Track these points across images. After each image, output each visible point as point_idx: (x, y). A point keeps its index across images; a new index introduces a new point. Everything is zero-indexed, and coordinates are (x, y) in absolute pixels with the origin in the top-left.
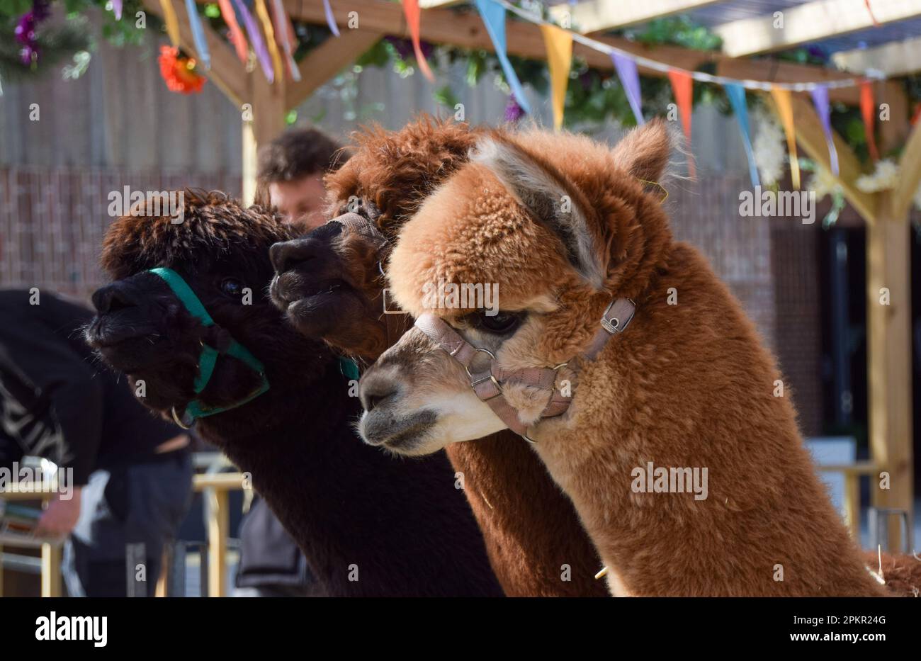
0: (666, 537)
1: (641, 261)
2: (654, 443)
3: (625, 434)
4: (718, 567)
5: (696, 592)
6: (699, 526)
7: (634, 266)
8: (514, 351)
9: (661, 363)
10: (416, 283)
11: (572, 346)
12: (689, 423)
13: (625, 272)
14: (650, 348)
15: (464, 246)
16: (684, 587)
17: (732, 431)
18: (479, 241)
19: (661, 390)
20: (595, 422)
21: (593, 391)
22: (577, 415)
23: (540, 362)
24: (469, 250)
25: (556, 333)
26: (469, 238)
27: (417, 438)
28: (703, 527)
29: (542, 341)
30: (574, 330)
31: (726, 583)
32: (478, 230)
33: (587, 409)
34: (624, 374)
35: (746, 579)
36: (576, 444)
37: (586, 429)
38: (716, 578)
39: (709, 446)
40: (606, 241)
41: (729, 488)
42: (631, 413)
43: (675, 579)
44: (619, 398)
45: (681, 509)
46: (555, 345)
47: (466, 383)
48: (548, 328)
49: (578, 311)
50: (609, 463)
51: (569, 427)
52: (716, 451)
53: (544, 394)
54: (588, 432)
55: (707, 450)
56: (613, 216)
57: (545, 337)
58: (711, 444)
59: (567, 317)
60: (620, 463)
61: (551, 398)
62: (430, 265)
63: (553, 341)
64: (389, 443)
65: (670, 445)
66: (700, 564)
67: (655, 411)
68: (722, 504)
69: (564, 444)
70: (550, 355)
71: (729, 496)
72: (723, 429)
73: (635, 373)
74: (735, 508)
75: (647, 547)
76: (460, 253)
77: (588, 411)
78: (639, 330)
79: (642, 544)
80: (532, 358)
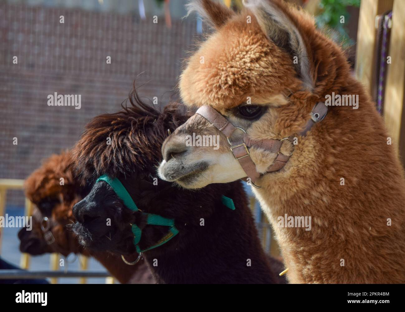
0: (332, 246)
1: (335, 79)
2: (332, 189)
3: (318, 182)
4: (361, 268)
5: (346, 281)
6: (353, 242)
7: (331, 82)
8: (259, 128)
9: (344, 141)
10: (207, 85)
11: (296, 126)
12: (355, 180)
13: (326, 85)
14: (338, 131)
15: (238, 63)
16: (340, 277)
17: (377, 187)
18: (248, 60)
19: (342, 158)
20: (302, 173)
21: (304, 154)
22: (292, 168)
23: (275, 136)
24: (242, 65)
25: (287, 118)
26: (241, 59)
27: (196, 178)
28: (355, 242)
29: (278, 122)
30: (297, 117)
31: (365, 278)
32: (246, 54)
33: (299, 165)
34: (322, 145)
35: (377, 277)
36: (289, 186)
37: (296, 177)
38: (360, 275)
39: (364, 195)
40: (315, 65)
41: (373, 221)
42: (323, 170)
43: (335, 272)
44: (318, 160)
45: (344, 230)
46: (286, 124)
47: (227, 148)
48: (282, 115)
49: (299, 106)
50: (305, 199)
51: (285, 176)
52: (367, 199)
53: (273, 155)
54: (297, 179)
55: (362, 197)
56: (320, 52)
57: (280, 120)
58: (365, 194)
59: (293, 109)
60: (311, 199)
61: (276, 158)
62: (216, 75)
63: (284, 123)
64: (179, 180)
65: (342, 192)
66: (351, 265)
67: (337, 170)
68: (367, 230)
69: (281, 186)
70: (282, 131)
71: (372, 226)
72: (373, 186)
73: (328, 145)
74: (375, 234)
75: (320, 252)
76: (236, 67)
77: (299, 166)
78: (331, 121)
79: (317, 250)
80: (270, 133)
